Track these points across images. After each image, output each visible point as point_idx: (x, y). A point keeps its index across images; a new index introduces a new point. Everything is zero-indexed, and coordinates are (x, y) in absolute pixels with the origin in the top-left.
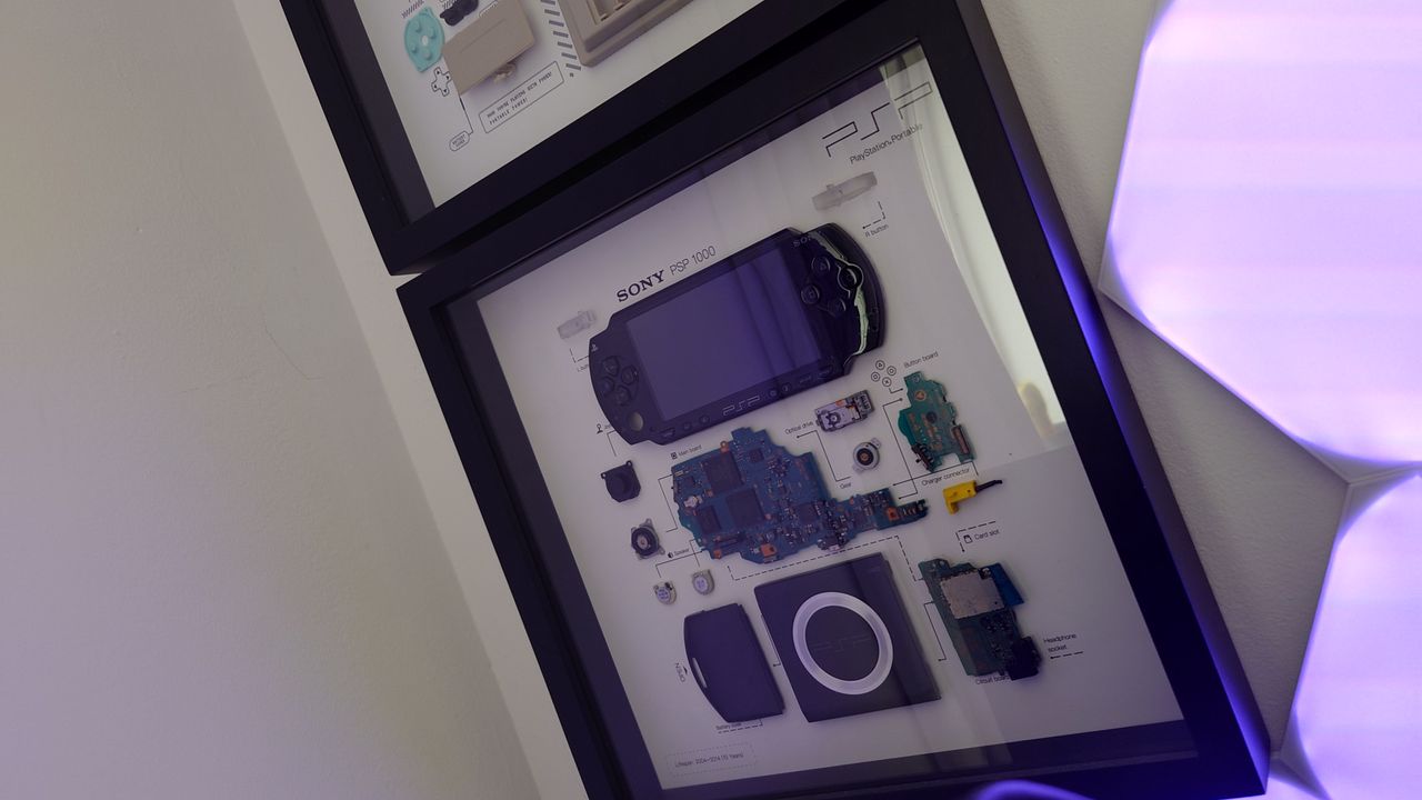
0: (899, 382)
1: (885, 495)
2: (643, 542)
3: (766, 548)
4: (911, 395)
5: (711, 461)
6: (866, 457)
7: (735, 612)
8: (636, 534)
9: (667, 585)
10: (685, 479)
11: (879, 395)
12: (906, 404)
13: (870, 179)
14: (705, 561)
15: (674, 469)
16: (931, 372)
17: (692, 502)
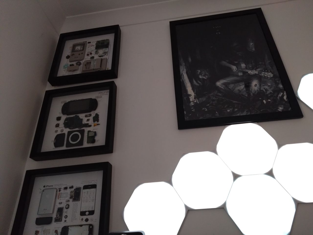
0: (95, 114)
1: (88, 124)
2: (57, 125)
3: (72, 128)
4: (95, 115)
6: (88, 120)
7: (64, 134)
9: (57, 131)
11: (92, 115)
16: (98, 114)
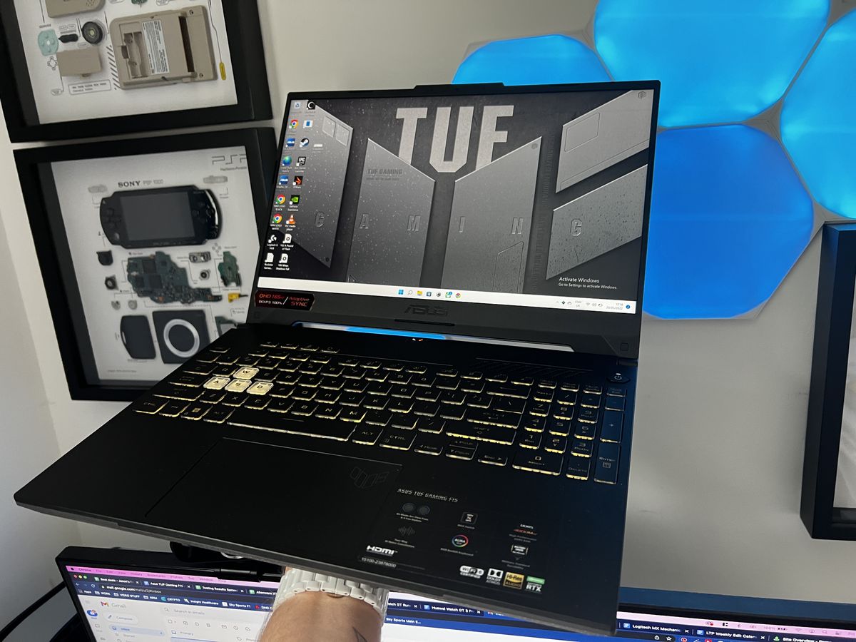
0: (221, 253)
1: (208, 291)
2: (110, 283)
3: (161, 299)
4: (224, 258)
5: (145, 260)
6: (204, 275)
7: (143, 319)
8: (107, 280)
9: (117, 302)
10: (133, 265)
11: (214, 255)
12: (222, 261)
13: (226, 179)
14: (135, 297)
15: (129, 259)
16: (233, 253)
17: (134, 273)
